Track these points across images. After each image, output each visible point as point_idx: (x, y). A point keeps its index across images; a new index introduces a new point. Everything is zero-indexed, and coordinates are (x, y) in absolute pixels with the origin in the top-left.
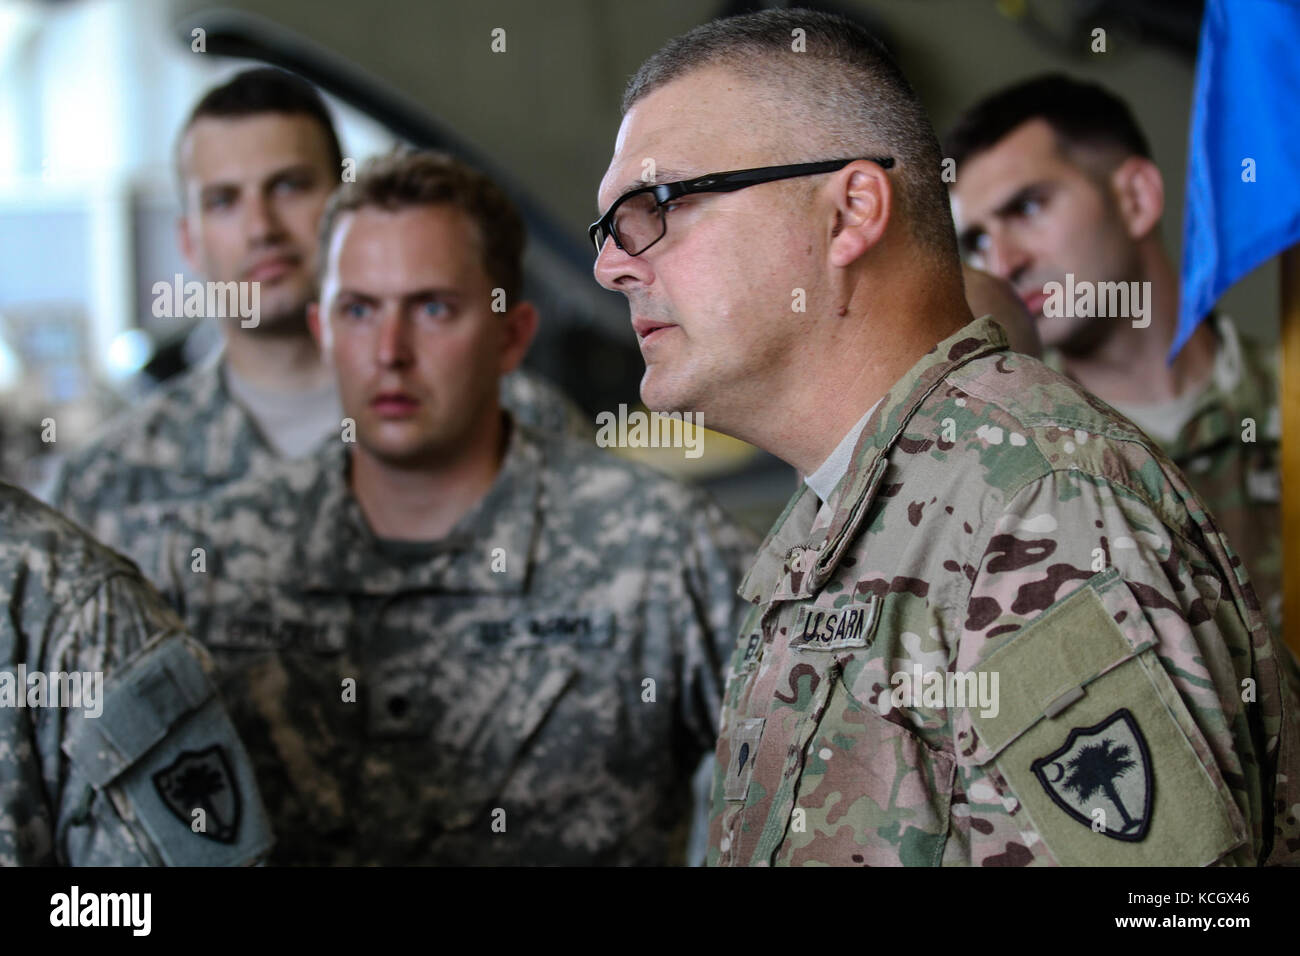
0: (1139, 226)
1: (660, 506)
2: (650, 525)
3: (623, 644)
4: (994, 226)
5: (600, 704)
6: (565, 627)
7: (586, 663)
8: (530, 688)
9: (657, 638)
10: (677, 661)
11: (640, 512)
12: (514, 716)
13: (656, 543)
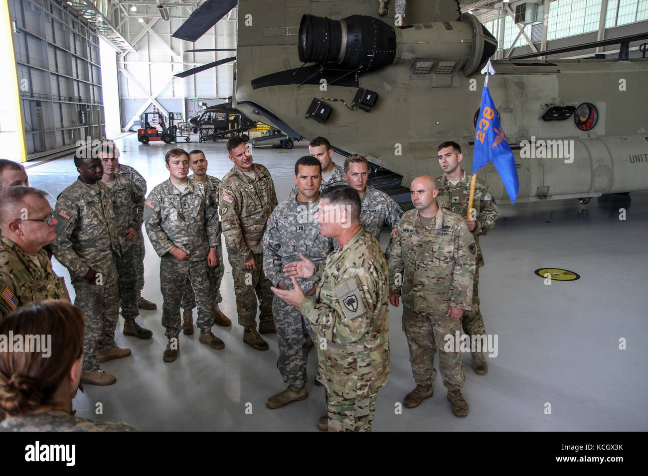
0: (459, 161)
1: (383, 197)
2: (382, 199)
3: (379, 213)
4: (444, 156)
5: (377, 220)
6: (373, 211)
7: (375, 215)
8: (369, 219)
9: (383, 213)
10: (385, 215)
11: (381, 198)
12: (367, 222)
13: (383, 201)
